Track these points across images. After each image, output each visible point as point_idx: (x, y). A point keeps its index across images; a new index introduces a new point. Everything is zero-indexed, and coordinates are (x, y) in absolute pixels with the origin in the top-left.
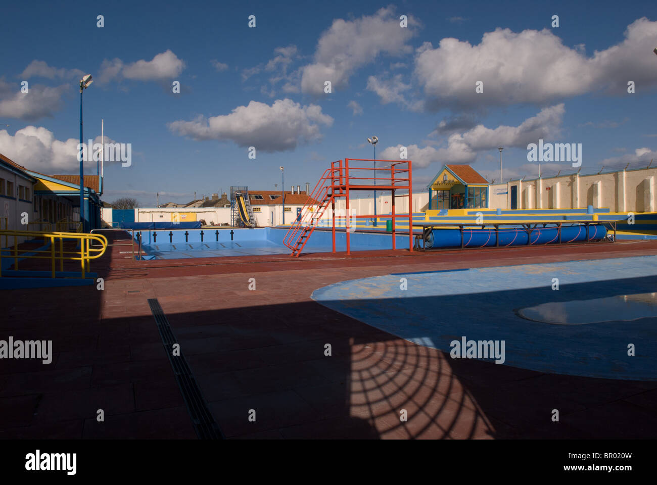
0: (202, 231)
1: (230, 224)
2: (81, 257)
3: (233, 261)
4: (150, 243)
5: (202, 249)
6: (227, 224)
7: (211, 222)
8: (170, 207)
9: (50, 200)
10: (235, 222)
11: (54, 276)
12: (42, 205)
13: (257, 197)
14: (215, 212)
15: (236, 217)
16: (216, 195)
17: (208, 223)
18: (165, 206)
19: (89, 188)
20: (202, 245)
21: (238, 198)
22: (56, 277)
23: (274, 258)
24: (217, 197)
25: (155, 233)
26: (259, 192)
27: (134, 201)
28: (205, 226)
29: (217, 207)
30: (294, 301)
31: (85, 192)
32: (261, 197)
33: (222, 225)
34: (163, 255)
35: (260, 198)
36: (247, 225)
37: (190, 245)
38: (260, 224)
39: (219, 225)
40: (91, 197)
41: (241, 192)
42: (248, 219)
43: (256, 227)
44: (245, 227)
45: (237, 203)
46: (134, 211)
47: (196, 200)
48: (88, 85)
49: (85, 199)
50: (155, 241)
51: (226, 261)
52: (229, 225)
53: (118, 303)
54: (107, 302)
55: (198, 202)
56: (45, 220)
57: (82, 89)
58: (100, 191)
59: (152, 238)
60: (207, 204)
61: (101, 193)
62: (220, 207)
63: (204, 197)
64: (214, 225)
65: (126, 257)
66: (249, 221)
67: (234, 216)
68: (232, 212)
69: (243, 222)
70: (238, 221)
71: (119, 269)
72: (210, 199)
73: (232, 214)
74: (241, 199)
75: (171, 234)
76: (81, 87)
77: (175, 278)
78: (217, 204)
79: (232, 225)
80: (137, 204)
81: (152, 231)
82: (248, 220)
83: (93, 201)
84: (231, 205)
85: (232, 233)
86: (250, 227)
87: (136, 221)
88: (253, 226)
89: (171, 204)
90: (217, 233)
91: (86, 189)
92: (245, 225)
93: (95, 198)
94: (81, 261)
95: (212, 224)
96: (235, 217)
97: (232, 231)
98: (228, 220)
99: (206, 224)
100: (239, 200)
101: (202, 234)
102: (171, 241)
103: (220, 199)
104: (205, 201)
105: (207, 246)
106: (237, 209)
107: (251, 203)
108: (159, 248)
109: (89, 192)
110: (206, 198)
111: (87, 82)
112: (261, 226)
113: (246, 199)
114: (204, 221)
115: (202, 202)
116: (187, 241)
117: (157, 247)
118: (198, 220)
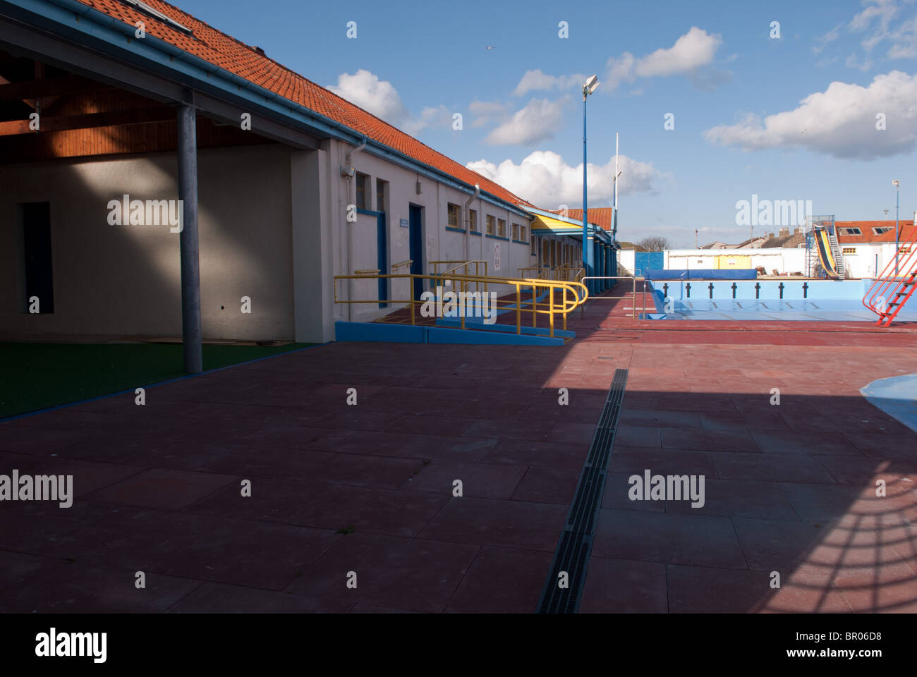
0: (758, 284)
1: (803, 273)
2: (549, 310)
3: (774, 327)
4: (681, 298)
5: (758, 310)
6: (799, 274)
7: (774, 271)
8: (716, 248)
9: (553, 242)
10: (812, 270)
11: (519, 332)
12: (542, 247)
13: (850, 231)
14: (781, 254)
15: (814, 263)
16: (786, 229)
17: (769, 272)
18: (709, 247)
19: (594, 225)
20: (758, 303)
21: (818, 233)
22: (521, 334)
23: (844, 326)
24: (787, 232)
25: (688, 284)
26: (855, 223)
27: (664, 240)
28: (764, 277)
29: (787, 247)
30: (828, 393)
31: (588, 230)
32: (857, 231)
33: (791, 275)
34: (693, 314)
35: (855, 233)
36: (831, 274)
37: (738, 304)
38: (853, 274)
39: (786, 274)
40: (598, 236)
41: (823, 224)
42: (832, 265)
43: (847, 278)
44: (828, 278)
45: (816, 242)
46: (662, 254)
47: (755, 237)
48: (593, 89)
49: (589, 238)
50: (688, 296)
51: (762, 326)
52: (803, 275)
53: (577, 370)
54: (565, 367)
55: (759, 241)
56: (545, 266)
57: (586, 96)
58: (612, 228)
59: (685, 291)
60: (772, 243)
61: (615, 231)
62: (792, 247)
63: (766, 232)
64: (778, 275)
65: (627, 315)
66: (835, 268)
67: (810, 260)
68: (808, 255)
69: (825, 272)
70: (817, 268)
71: (611, 329)
72: (777, 235)
73: (808, 258)
74: (823, 234)
75: (711, 287)
76: (584, 93)
77: (669, 345)
78: (787, 243)
79: (808, 275)
80: (668, 245)
81: (685, 283)
82: (832, 267)
83: (602, 242)
84: (808, 246)
85: (805, 287)
86: (836, 279)
87: (665, 268)
88: (842, 277)
89: (718, 245)
90: (781, 287)
91: (590, 226)
92: (827, 275)
93: (604, 237)
94: (549, 315)
95: (776, 273)
96: (811, 262)
97: (805, 284)
98: (801, 268)
99: (765, 274)
100: (819, 236)
101: (758, 287)
102: (711, 297)
103: (792, 236)
104: (768, 239)
105: (764, 305)
106: (815, 250)
107: (839, 242)
108: (693, 306)
109: (594, 230)
110: (770, 235)
111: (591, 85)
112: (854, 277)
113: (830, 235)
114: (764, 269)
115: (763, 241)
116: (734, 297)
117: (690, 304)
118: (753, 268)
